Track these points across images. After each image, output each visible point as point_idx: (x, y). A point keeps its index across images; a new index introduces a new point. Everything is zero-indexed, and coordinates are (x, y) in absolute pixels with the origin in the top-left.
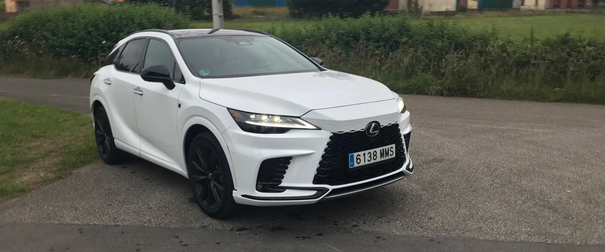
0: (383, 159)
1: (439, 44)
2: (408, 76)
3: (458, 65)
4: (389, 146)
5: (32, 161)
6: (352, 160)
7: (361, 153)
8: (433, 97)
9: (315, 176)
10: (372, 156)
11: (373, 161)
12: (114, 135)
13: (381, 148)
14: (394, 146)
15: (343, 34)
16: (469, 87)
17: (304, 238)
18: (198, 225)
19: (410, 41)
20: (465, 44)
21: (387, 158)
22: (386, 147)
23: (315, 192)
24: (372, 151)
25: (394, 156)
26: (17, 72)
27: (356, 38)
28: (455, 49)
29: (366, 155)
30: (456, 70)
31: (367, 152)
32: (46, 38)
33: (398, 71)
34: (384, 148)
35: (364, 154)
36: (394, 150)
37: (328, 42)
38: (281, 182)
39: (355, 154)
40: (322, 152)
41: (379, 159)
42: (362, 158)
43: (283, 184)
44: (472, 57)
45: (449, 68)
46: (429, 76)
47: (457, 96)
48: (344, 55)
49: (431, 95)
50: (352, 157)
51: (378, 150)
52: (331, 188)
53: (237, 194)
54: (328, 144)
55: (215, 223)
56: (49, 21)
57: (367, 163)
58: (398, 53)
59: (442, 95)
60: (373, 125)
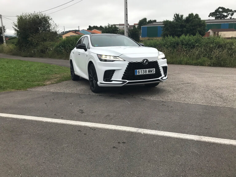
0: (149, 73)
1: (212, 46)
2: (197, 59)
3: (218, 54)
4: (152, 69)
5: (52, 79)
6: (136, 72)
7: (140, 70)
8: (206, 67)
9: (123, 77)
10: (145, 72)
11: (145, 74)
12: (74, 70)
13: (149, 69)
14: (154, 69)
15: (173, 43)
16: (222, 63)
17: (119, 98)
18: (88, 94)
19: (200, 45)
20: (223, 46)
21: (151, 73)
22: (151, 69)
23: (122, 82)
24: (145, 70)
25: (154, 73)
26: (60, 58)
27: (178, 44)
28: (218, 47)
29: (142, 71)
30: (217, 56)
31: (142, 70)
32: (70, 46)
33: (194, 57)
34: (150, 69)
35: (141, 71)
36: (154, 70)
37: (166, 46)
38: (111, 79)
39: (138, 70)
40: (125, 69)
41: (147, 73)
42: (140, 72)
43: (112, 79)
44: (226, 51)
45: (215, 55)
46: (206, 59)
47: (217, 66)
48: (172, 51)
49: (206, 66)
50: (136, 71)
51: (147, 70)
52: (128, 81)
53: (98, 83)
54: (127, 66)
55: (94, 94)
56: (71, 41)
57: (142, 74)
58: (194, 50)
59: (210, 66)
60: (145, 60)
